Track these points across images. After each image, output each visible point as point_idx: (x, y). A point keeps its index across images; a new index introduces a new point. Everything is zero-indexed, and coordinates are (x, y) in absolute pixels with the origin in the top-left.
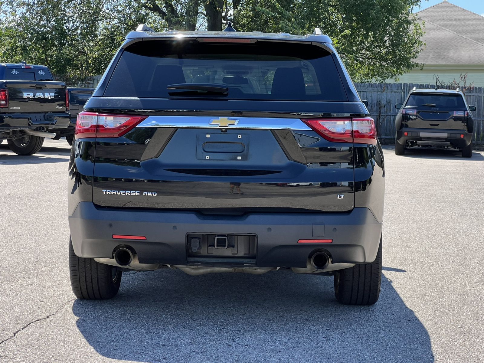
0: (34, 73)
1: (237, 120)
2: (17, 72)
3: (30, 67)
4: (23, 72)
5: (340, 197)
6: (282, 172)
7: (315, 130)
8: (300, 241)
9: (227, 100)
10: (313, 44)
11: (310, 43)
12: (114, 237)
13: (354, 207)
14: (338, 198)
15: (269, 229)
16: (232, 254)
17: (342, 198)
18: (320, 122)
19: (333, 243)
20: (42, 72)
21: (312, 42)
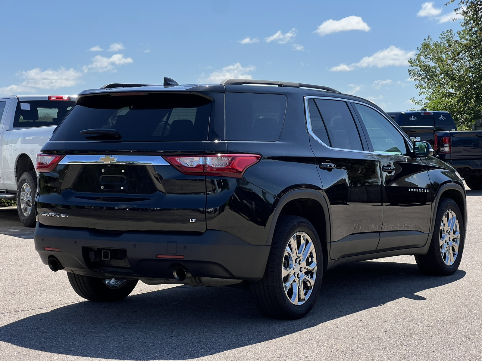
0: (434, 118)
1: (116, 158)
2: (415, 119)
3: (430, 113)
4: (422, 118)
5: (192, 220)
6: (150, 199)
7: (172, 165)
8: (158, 256)
9: (121, 142)
10: (192, 93)
11: (190, 93)
12: (45, 249)
13: (207, 230)
14: (190, 221)
15: (135, 246)
16: (125, 265)
17: (194, 221)
18: (177, 158)
19: (185, 259)
20: (443, 117)
21: (190, 92)
